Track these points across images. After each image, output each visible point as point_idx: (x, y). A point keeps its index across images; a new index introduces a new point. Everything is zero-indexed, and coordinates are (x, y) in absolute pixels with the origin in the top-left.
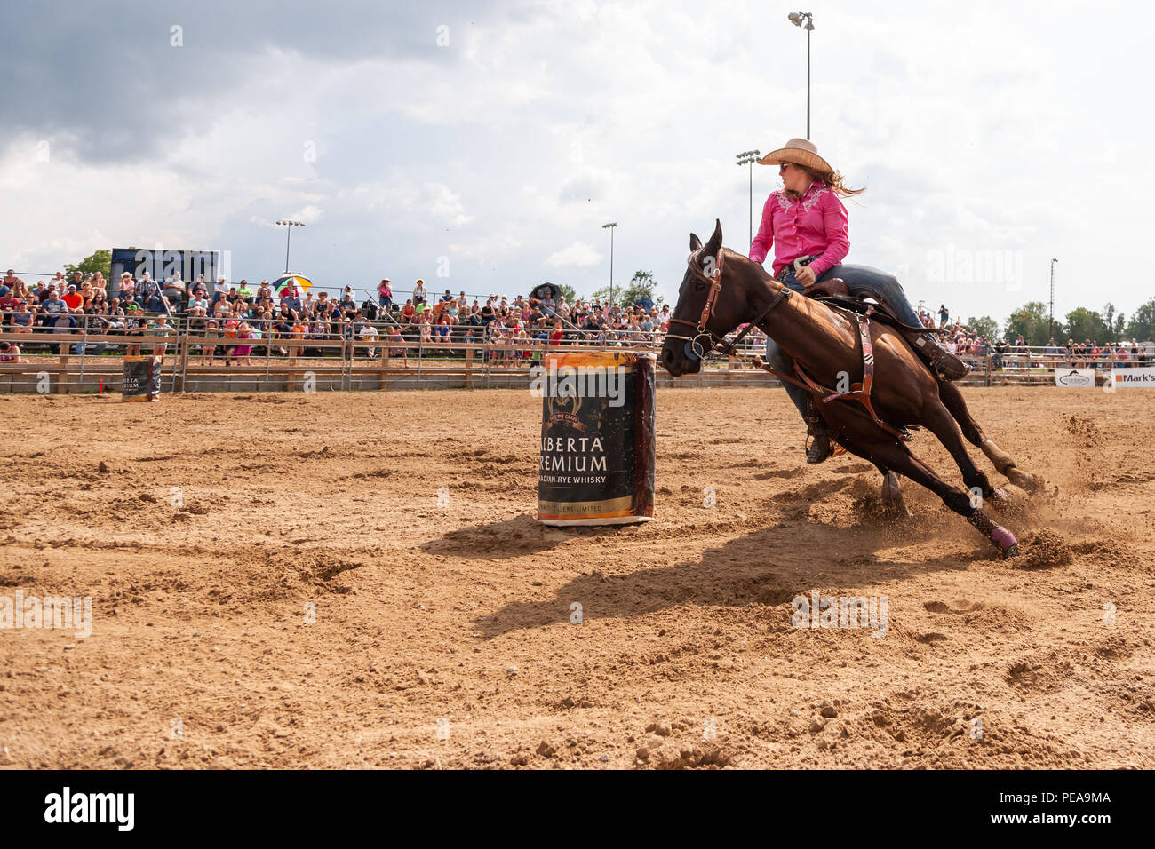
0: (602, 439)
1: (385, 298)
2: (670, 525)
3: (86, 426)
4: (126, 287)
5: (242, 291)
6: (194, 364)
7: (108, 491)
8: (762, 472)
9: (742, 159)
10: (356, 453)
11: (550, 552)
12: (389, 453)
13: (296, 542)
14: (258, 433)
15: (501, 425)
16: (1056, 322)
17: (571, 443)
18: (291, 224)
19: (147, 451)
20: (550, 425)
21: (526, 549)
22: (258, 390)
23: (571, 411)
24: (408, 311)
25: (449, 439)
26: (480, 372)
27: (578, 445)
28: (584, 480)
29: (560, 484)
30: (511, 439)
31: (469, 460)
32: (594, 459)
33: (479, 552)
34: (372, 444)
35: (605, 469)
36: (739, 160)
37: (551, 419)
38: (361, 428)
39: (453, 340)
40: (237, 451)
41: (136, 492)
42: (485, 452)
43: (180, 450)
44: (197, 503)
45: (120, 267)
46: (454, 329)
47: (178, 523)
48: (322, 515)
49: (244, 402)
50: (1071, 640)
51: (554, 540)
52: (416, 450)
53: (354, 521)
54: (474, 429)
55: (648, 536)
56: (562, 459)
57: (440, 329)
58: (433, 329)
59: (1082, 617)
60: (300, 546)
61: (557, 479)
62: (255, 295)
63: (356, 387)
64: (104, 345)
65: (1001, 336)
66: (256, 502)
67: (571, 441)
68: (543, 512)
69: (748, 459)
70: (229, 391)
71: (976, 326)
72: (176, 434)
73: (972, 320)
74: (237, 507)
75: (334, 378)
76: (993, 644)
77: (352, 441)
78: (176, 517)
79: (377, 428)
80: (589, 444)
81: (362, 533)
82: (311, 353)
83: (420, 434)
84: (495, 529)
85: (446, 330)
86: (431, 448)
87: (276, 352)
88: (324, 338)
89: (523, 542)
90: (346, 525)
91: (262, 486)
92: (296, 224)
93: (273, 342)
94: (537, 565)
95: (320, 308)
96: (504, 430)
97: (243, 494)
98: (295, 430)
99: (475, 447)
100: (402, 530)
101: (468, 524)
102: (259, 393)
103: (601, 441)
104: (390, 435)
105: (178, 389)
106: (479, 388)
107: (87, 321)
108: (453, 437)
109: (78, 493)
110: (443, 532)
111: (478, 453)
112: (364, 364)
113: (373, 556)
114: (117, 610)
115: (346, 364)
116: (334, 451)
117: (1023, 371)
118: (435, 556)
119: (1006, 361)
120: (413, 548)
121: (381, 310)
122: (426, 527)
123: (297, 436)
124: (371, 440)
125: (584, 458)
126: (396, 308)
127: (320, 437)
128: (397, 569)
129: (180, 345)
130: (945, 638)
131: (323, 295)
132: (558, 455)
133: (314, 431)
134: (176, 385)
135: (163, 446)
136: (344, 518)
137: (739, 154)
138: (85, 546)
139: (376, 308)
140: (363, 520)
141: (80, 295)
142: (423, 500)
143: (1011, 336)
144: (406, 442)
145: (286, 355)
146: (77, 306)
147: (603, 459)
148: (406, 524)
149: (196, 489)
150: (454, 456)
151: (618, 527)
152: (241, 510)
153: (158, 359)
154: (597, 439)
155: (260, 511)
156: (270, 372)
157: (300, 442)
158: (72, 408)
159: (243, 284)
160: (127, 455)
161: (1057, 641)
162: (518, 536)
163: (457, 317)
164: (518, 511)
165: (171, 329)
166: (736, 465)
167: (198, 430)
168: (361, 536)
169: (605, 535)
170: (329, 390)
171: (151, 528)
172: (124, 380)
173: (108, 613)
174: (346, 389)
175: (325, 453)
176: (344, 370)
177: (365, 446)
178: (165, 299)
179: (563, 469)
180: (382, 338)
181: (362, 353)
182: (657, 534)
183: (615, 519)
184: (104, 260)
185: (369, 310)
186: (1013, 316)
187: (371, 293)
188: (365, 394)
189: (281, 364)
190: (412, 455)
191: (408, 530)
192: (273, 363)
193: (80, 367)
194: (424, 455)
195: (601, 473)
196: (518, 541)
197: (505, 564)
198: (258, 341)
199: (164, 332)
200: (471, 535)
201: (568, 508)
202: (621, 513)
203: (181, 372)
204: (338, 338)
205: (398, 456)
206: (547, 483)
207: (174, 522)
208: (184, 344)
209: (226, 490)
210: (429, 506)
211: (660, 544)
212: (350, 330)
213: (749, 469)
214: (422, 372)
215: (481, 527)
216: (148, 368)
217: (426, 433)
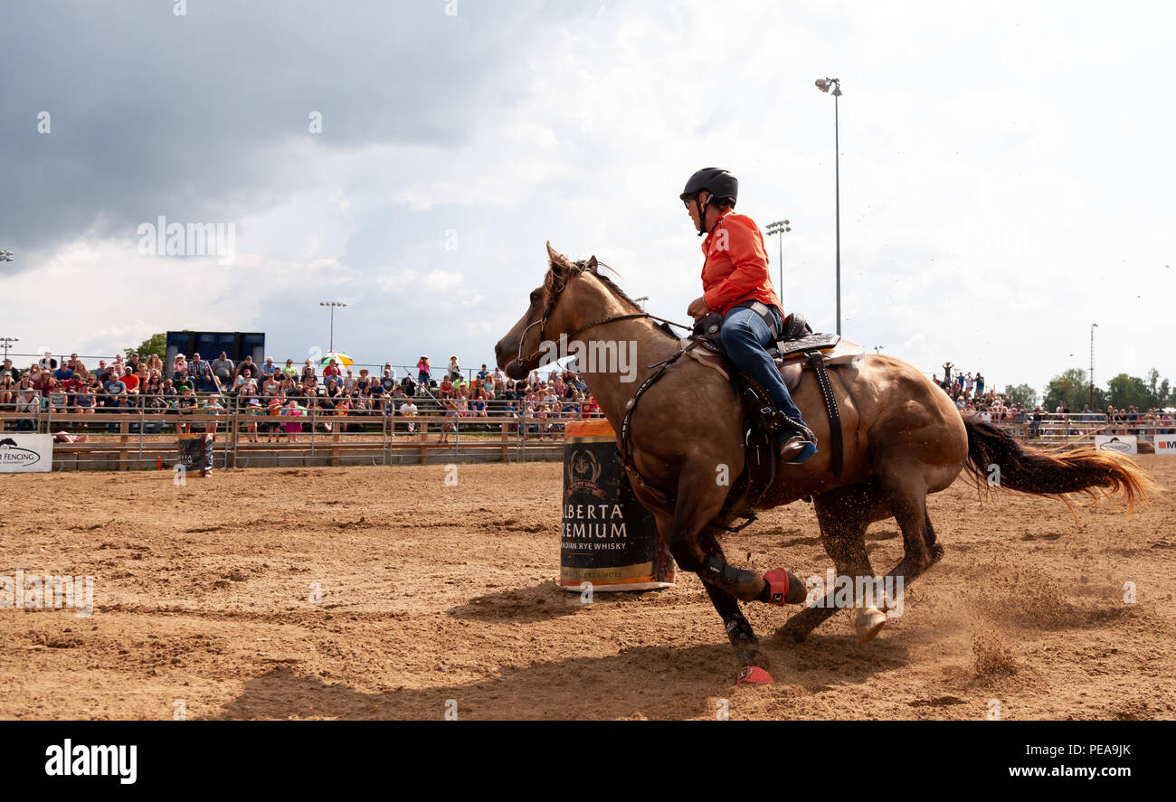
0: (622, 505)
1: (424, 375)
2: (691, 591)
3: (142, 500)
4: (180, 368)
5: (288, 370)
6: (244, 441)
7: (158, 560)
8: (787, 539)
9: (772, 229)
10: (391, 523)
11: (571, 617)
12: (423, 523)
13: (327, 608)
14: (301, 506)
15: (533, 496)
16: (1097, 389)
17: (591, 509)
18: (334, 304)
19: (197, 524)
20: (570, 492)
21: (548, 614)
22: (304, 465)
23: (590, 478)
24: (445, 386)
25: (482, 510)
26: (516, 446)
27: (598, 512)
28: (605, 546)
29: (581, 551)
30: (541, 509)
31: (499, 529)
32: (614, 525)
33: (501, 616)
34: (408, 515)
35: (625, 536)
36: (769, 230)
37: (572, 486)
38: (398, 500)
39: (489, 415)
40: (280, 522)
41: (183, 561)
42: (515, 522)
43: (226, 522)
44: (238, 570)
45: (174, 349)
46: (489, 404)
47: (219, 589)
48: (353, 582)
49: (291, 477)
50: (1090, 704)
51: (575, 605)
52: (449, 521)
53: (385, 587)
54: (506, 501)
55: (668, 601)
56: (583, 525)
57: (476, 404)
58: (469, 403)
59: (1103, 682)
60: (332, 611)
61: (578, 546)
62: (300, 374)
63: (397, 462)
64: (162, 424)
65: (1040, 403)
66: (293, 569)
67: (591, 508)
68: (566, 578)
69: (773, 527)
70: (278, 466)
71: (1014, 393)
72: (225, 508)
73: (1009, 388)
74: (275, 574)
75: (376, 452)
76: (1010, 708)
77: (388, 512)
78: (217, 583)
79: (414, 500)
80: (609, 511)
81: (391, 599)
82: (354, 428)
83: (454, 505)
84: (519, 595)
85: (482, 405)
86: (464, 518)
87: (321, 429)
88: (365, 414)
89: (544, 607)
90: (378, 591)
91: (302, 555)
92: (339, 305)
93: (317, 419)
94: (558, 630)
95: (362, 385)
96: (536, 501)
97: (282, 562)
98: (336, 502)
99: (507, 517)
100: (430, 596)
101: (493, 590)
102: (305, 468)
103: (620, 509)
104: (426, 506)
105: (230, 465)
106: (515, 461)
107: (144, 402)
108: (486, 508)
109: (130, 563)
110: (468, 597)
111: (508, 523)
112: (404, 440)
113: (400, 620)
114: (157, 670)
115: (387, 439)
116: (371, 521)
117: (1061, 438)
118: (459, 621)
119: (1044, 429)
120: (439, 613)
121: (420, 386)
122: (453, 593)
123: (338, 508)
124: (407, 511)
125: (605, 525)
126: (434, 384)
127: (359, 509)
128: (422, 632)
129: (230, 423)
130: (961, 702)
131: (364, 372)
132: (579, 523)
133: (354, 503)
134: (228, 461)
135: (212, 518)
136: (375, 585)
137: (768, 224)
138: (132, 611)
139: (415, 385)
140: (393, 586)
141: (136, 376)
142: (452, 567)
143: (1050, 404)
144: (440, 513)
145: (332, 431)
146: (134, 386)
147: (623, 525)
148: (434, 590)
149: (239, 557)
150: (485, 526)
151: (640, 592)
152: (279, 578)
153: (210, 436)
154: (616, 506)
155: (296, 578)
156: (315, 448)
157: (339, 513)
158: (131, 484)
159: (289, 363)
160: (178, 527)
161: (1075, 705)
162: (541, 601)
163: (493, 392)
164: (543, 577)
165: (221, 407)
166: (761, 533)
167: (246, 503)
168: (391, 601)
169: (626, 600)
170: (371, 464)
171: (193, 595)
172: (179, 457)
173: (148, 673)
174: (388, 463)
175: (362, 524)
176: (385, 445)
177: (401, 517)
178: (217, 378)
179: (584, 536)
180: (422, 414)
181: (402, 428)
182: (677, 599)
183: (636, 585)
184: (160, 344)
185: (408, 387)
186: (1052, 383)
187: (410, 370)
188: (405, 468)
189: (326, 440)
190: (445, 525)
191: (436, 596)
192: (317, 439)
193: (139, 445)
194: (456, 525)
195: (621, 539)
196: (541, 606)
197: (526, 628)
198: (304, 418)
199: (216, 411)
200: (494, 601)
201: (589, 574)
202: (642, 578)
203: (233, 449)
204: (380, 414)
205: (431, 526)
206: (570, 550)
207: (215, 589)
208: (235, 421)
209: (266, 558)
210: (457, 573)
211: (680, 609)
212: (390, 406)
213: (774, 537)
214: (459, 446)
215: (505, 593)
216: (201, 444)
217: (460, 504)
